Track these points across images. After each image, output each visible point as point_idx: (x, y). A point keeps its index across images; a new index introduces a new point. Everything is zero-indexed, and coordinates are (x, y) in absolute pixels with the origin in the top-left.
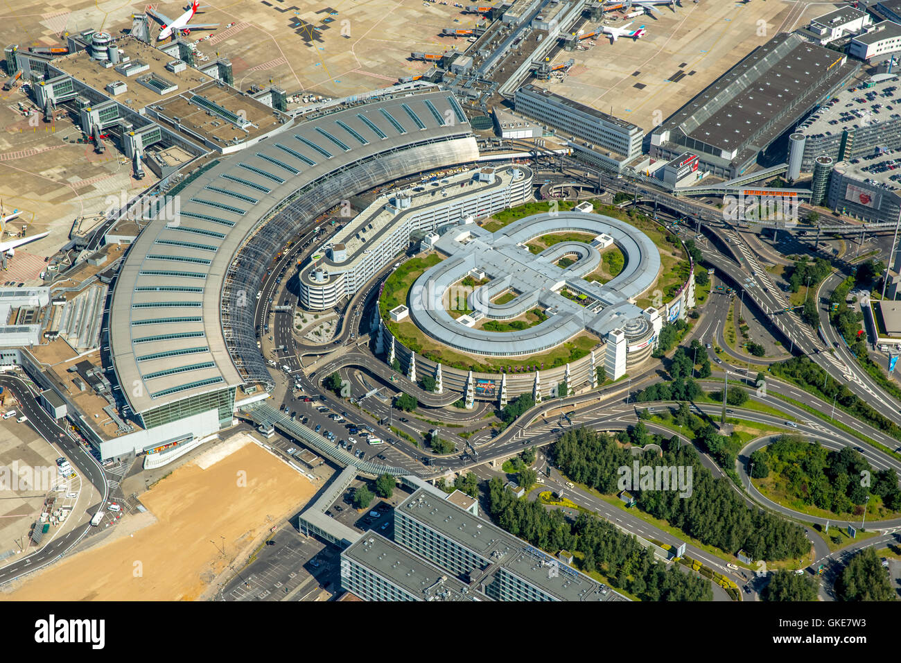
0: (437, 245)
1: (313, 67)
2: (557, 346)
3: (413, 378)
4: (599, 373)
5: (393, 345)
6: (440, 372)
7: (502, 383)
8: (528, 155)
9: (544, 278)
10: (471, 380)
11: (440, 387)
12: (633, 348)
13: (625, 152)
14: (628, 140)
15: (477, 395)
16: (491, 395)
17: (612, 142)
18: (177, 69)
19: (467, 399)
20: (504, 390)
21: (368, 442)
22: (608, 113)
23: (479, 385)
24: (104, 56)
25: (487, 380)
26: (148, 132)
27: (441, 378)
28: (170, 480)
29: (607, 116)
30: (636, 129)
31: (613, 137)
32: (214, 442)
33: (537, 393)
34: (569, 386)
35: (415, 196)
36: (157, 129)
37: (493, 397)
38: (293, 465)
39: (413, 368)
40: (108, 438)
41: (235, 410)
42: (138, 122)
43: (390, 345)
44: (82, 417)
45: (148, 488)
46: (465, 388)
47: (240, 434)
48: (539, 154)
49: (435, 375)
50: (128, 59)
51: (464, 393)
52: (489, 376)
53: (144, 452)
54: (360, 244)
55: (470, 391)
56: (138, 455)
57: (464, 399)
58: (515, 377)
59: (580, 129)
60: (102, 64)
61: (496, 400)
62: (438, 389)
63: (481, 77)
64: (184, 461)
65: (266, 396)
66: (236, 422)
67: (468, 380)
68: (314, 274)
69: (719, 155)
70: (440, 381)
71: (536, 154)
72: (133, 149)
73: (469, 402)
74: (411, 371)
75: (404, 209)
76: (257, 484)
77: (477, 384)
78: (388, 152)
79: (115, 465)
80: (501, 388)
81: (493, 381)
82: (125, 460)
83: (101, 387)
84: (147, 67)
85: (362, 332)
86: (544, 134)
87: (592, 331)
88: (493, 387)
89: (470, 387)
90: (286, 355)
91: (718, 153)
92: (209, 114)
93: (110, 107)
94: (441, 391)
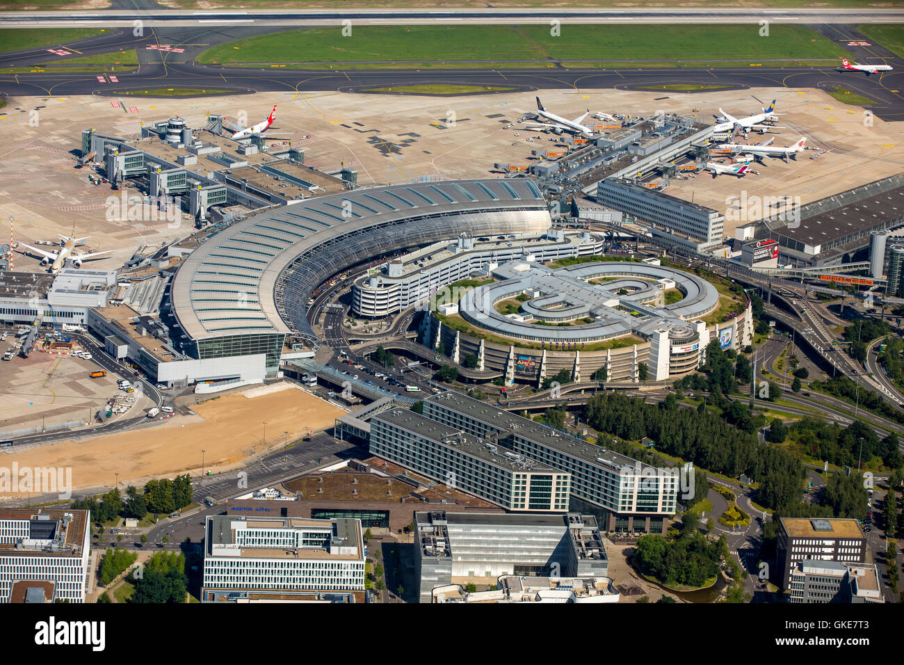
0: (495, 272)
1: (389, 170)
2: (600, 340)
3: (457, 359)
4: (640, 369)
5: (439, 330)
6: (482, 349)
7: (542, 360)
8: (603, 234)
9: (598, 296)
10: (512, 356)
11: (482, 364)
12: (677, 349)
13: (704, 237)
14: (707, 224)
15: (517, 374)
16: (531, 373)
17: (692, 227)
18: (248, 151)
19: (507, 375)
20: (544, 367)
21: (406, 390)
22: (690, 201)
23: (519, 362)
24: (177, 139)
25: (528, 356)
26: (214, 191)
27: (483, 355)
28: (217, 401)
29: (688, 203)
30: (717, 214)
31: (692, 221)
32: (260, 385)
33: (576, 374)
34: (609, 374)
35: (478, 244)
36: (223, 189)
37: (532, 376)
38: (333, 403)
39: (457, 348)
40: (163, 361)
41: (282, 363)
42: (205, 183)
43: (437, 332)
44: (143, 349)
45: (198, 403)
46: (506, 365)
47: (284, 382)
48: (615, 235)
49: (477, 352)
50: (200, 143)
51: (505, 371)
52: (530, 352)
53: (196, 383)
54: (417, 267)
55: (511, 367)
56: (190, 385)
57: (504, 377)
58: (556, 354)
59: (661, 217)
60: (175, 146)
61: (535, 379)
62: (479, 367)
63: (566, 179)
64: (231, 392)
65: (312, 354)
66: (281, 375)
67: (509, 356)
68: (368, 282)
69: (802, 250)
70: (482, 358)
71: (612, 235)
72: (198, 205)
73: (509, 379)
74: (455, 351)
75: (465, 250)
76: (298, 410)
77: (517, 361)
78: (457, 213)
79: (169, 389)
80: (541, 366)
81: (534, 357)
82: (178, 384)
83: (161, 332)
84: (218, 149)
85: (410, 329)
86: (623, 220)
87: (638, 333)
88: (533, 364)
89: (511, 363)
90: (334, 337)
91: (801, 248)
92: (277, 179)
93: (179, 173)
94: (482, 368)
